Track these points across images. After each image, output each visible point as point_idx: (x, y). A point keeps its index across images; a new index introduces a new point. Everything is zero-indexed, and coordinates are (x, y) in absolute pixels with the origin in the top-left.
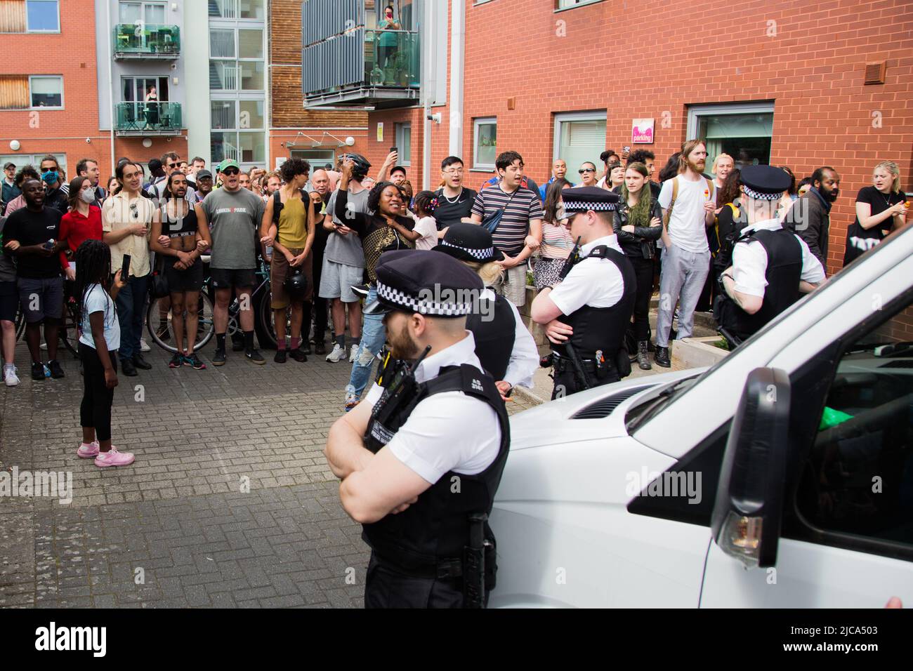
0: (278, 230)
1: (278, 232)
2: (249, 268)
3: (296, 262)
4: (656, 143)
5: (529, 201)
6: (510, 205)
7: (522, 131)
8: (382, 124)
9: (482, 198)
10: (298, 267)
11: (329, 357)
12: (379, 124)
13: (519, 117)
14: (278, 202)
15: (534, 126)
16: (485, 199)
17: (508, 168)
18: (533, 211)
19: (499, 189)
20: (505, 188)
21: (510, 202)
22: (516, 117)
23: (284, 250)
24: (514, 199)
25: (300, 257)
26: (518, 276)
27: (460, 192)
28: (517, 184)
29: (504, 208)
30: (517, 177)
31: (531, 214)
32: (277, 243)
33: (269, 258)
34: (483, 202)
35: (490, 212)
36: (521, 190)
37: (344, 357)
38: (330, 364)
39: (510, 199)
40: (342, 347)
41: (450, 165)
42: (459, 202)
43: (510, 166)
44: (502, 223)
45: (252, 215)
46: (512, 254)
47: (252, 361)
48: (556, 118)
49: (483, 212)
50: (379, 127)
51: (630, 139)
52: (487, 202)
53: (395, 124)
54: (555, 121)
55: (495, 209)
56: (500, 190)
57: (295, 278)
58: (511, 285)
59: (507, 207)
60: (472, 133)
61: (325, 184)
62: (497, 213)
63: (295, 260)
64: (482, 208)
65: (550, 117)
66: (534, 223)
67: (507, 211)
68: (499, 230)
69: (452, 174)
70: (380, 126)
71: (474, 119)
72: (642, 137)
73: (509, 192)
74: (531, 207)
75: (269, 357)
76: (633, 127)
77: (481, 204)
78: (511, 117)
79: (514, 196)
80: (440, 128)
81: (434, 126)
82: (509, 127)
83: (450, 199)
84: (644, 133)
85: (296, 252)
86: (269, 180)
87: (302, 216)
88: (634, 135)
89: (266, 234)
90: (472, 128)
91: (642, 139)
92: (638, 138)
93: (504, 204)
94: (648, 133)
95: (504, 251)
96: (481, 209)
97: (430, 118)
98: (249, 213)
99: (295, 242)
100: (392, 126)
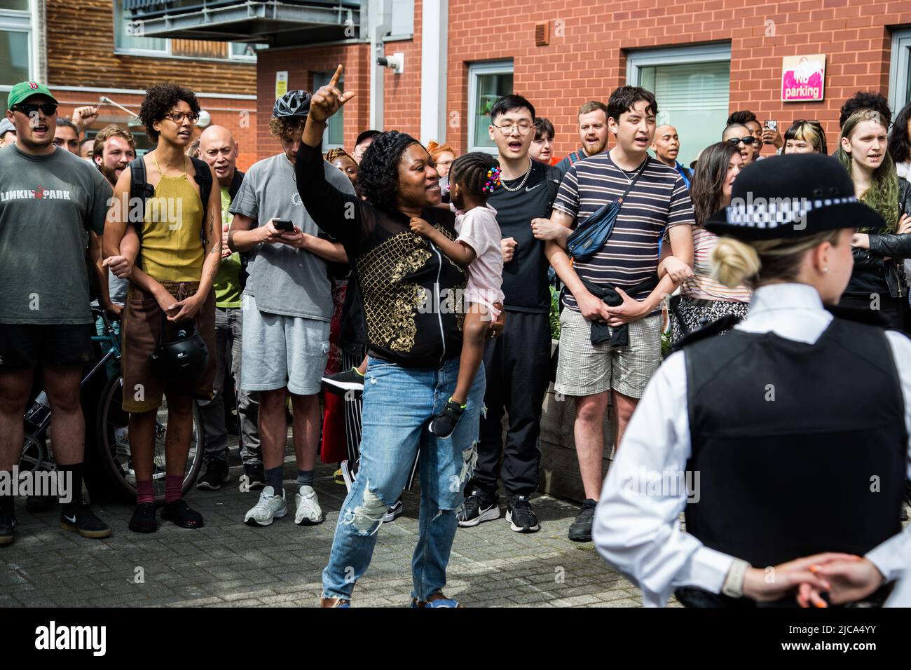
0: (141, 241)
1: (141, 248)
2: (77, 322)
3: (182, 312)
4: (829, 100)
5: (670, 187)
6: (632, 194)
7: (565, 85)
8: (285, 74)
9: (574, 180)
10: (185, 323)
11: (251, 514)
12: (279, 74)
13: (559, 58)
14: (140, 182)
15: (589, 74)
16: (581, 181)
17: (624, 117)
18: (677, 208)
19: (609, 162)
20: (620, 160)
21: (632, 188)
22: (552, 59)
23: (154, 287)
24: (640, 184)
25: (191, 300)
26: (647, 337)
27: (526, 169)
28: (639, 149)
29: (621, 200)
30: (639, 135)
31: (672, 215)
32: (138, 270)
33: (118, 306)
34: (576, 188)
35: (594, 209)
36: (651, 165)
37: (282, 514)
38: (255, 530)
39: (630, 182)
40: (278, 492)
41: (504, 111)
42: (527, 190)
43: (627, 113)
44: (618, 231)
45: (84, 208)
46: (636, 293)
47: (78, 532)
48: (629, 59)
49: (576, 209)
50: (278, 79)
51: (777, 95)
52: (584, 188)
53: (311, 74)
54: (628, 64)
55: (604, 203)
56: (612, 163)
57: (180, 346)
58: (634, 356)
59: (626, 199)
60: (465, 90)
61: (227, 157)
62: (608, 209)
63: (178, 308)
64: (575, 199)
65: (618, 58)
66: (678, 233)
67: (626, 206)
68: (612, 243)
69: (506, 131)
70: (282, 78)
71: (468, 64)
72: (801, 90)
73: (630, 169)
74: (673, 199)
75: (119, 520)
76: (784, 72)
77: (574, 192)
78: (540, 60)
79: (640, 177)
80: (401, 81)
81: (389, 78)
82: (539, 77)
83: (509, 183)
84: (806, 82)
85: (179, 291)
86: (105, 144)
87: (195, 214)
88: (786, 87)
89: (115, 250)
90: (465, 82)
91: (802, 93)
92: (793, 92)
93: (621, 193)
94: (814, 81)
95: (621, 287)
96: (572, 202)
97: (383, 62)
98: (76, 201)
99: (177, 267)
100: (306, 78)
